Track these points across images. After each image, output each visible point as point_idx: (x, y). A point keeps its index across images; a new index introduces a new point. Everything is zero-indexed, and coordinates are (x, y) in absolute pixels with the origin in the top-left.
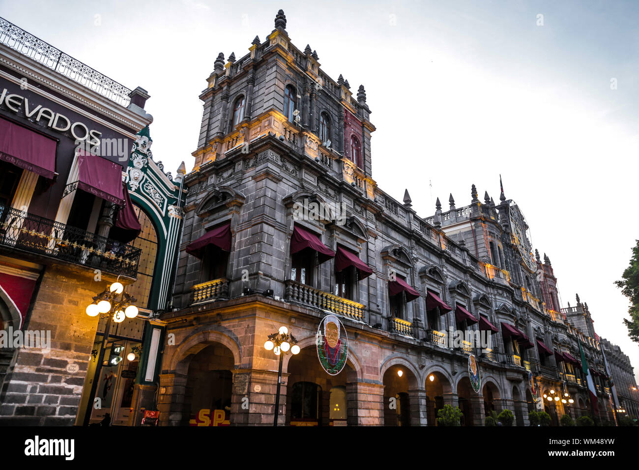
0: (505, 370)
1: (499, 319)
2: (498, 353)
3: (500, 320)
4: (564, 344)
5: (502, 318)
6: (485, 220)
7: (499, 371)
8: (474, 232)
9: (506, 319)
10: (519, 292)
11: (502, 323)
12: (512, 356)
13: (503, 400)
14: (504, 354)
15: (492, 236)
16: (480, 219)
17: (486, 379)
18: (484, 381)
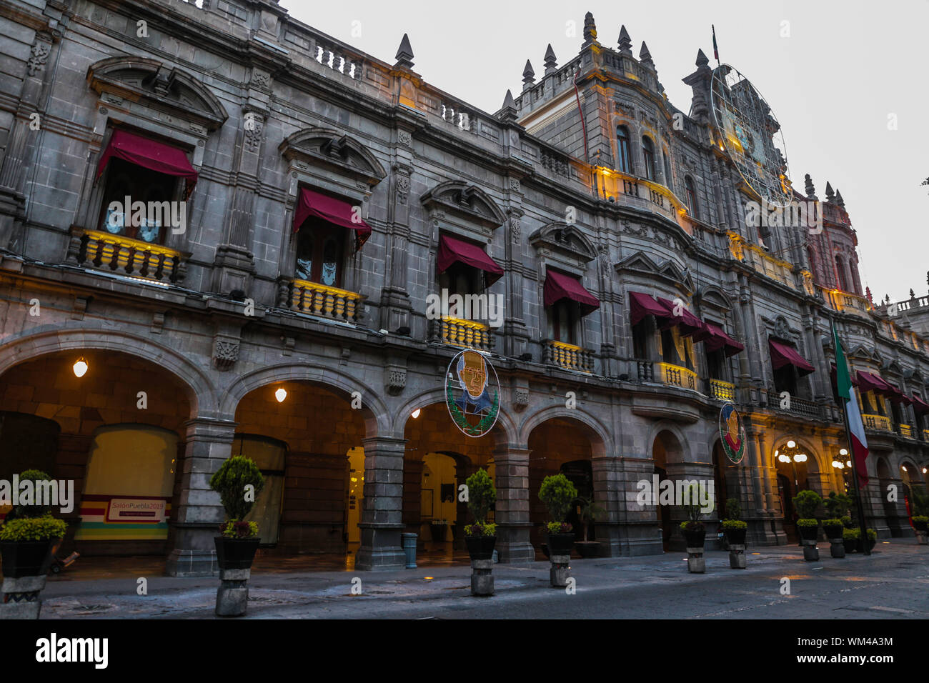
0: (629, 395)
1: (626, 285)
2: (609, 357)
3: (627, 287)
4: (861, 355)
5: (631, 283)
6: (608, 80)
7: (610, 396)
8: (582, 111)
9: (647, 285)
10: (724, 241)
11: (631, 294)
12: (655, 366)
13: (614, 459)
14: (629, 360)
15: (624, 113)
16: (595, 78)
17: (549, 411)
18: (540, 415)
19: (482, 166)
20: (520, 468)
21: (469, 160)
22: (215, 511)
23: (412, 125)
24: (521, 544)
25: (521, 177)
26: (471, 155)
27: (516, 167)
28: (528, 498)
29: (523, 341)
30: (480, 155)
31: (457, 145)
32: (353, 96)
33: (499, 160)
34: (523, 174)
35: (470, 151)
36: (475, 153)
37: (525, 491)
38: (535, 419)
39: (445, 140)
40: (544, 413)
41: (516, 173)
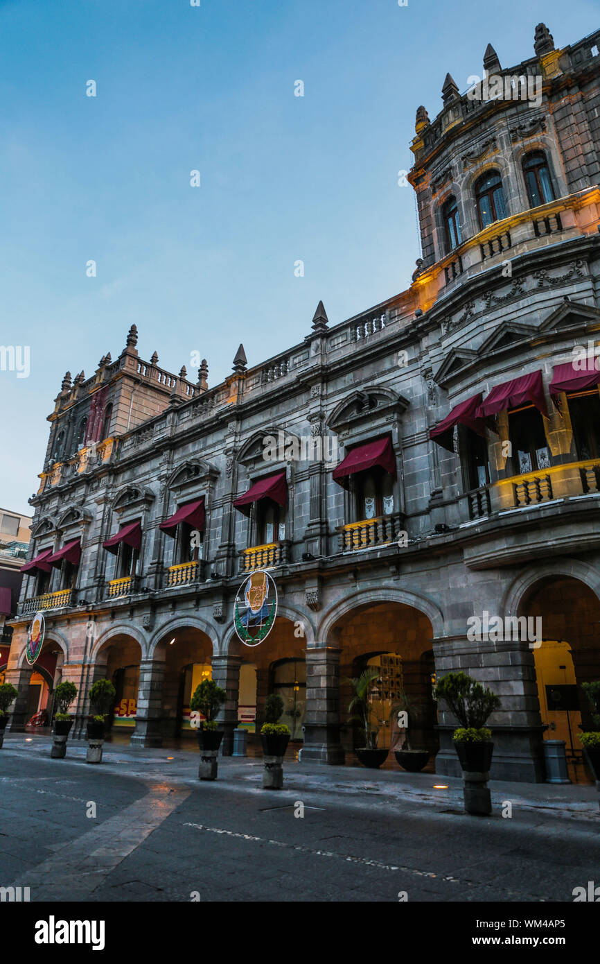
3: (453, 402)
5: (457, 394)
9: (476, 383)
12: (493, 489)
17: (350, 601)
18: (339, 609)
19: (291, 398)
20: (318, 667)
21: (280, 402)
22: (145, 711)
23: (231, 415)
24: (317, 744)
25: (320, 379)
26: (277, 398)
27: (308, 377)
28: (325, 697)
29: (315, 541)
30: (281, 393)
31: (263, 401)
32: (200, 427)
33: (295, 383)
34: (316, 377)
35: (272, 397)
36: (277, 395)
37: (322, 691)
38: (333, 614)
39: (254, 405)
40: (343, 606)
41: (313, 380)
